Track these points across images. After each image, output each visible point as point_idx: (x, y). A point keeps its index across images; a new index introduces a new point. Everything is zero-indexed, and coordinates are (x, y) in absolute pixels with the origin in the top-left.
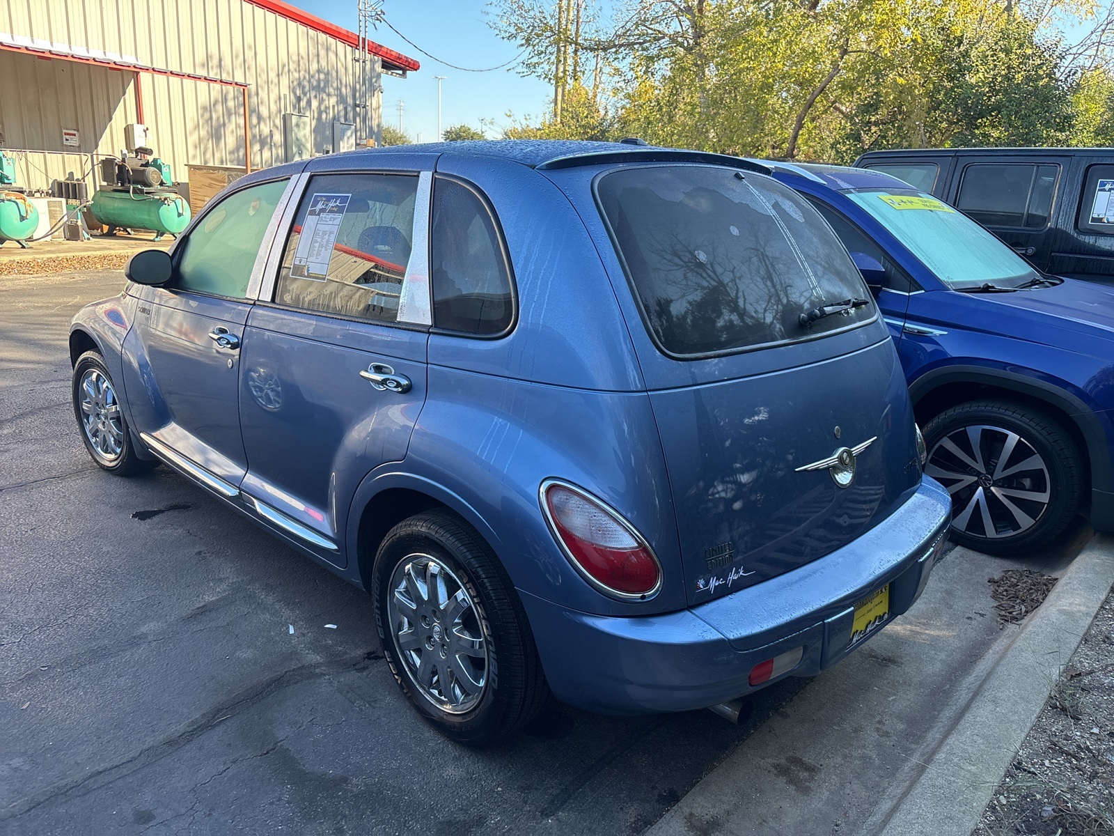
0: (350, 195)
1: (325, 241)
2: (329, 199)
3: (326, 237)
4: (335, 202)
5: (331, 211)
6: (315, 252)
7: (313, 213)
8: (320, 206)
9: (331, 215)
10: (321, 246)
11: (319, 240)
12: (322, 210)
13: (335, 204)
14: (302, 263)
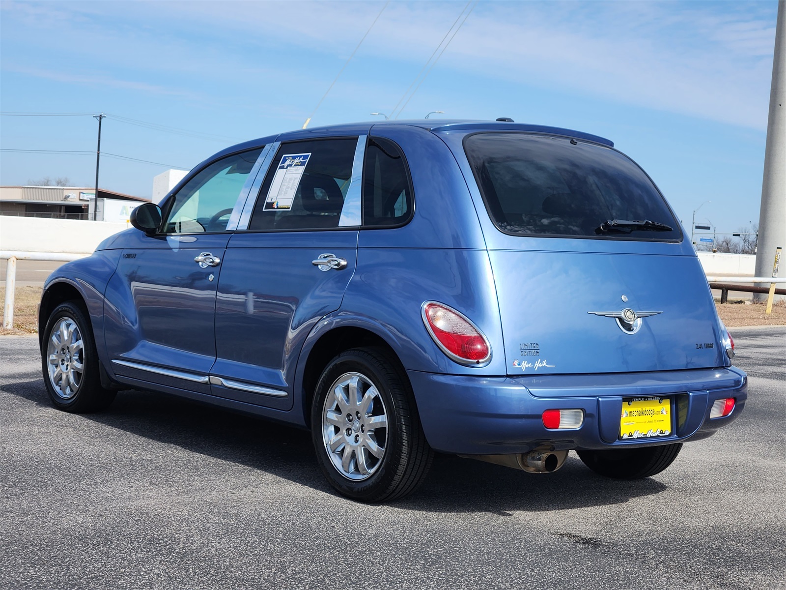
0: (310, 154)
1: (291, 184)
2: (294, 158)
3: (292, 181)
4: (299, 159)
5: (295, 165)
6: (283, 193)
7: (282, 168)
8: (288, 163)
9: (296, 167)
10: (288, 188)
11: (286, 184)
12: (290, 165)
13: (299, 161)
14: (273, 201)
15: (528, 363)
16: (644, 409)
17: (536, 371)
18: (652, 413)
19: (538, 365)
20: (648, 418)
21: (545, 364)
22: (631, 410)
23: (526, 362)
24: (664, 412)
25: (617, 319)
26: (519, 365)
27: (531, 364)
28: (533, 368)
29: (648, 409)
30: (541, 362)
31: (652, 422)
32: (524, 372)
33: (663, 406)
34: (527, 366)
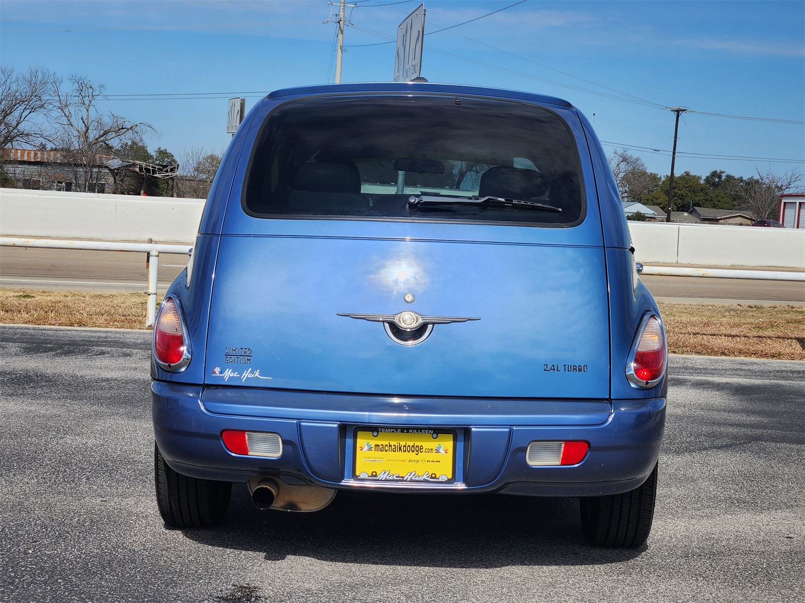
15: (234, 371)
16: (403, 443)
17: (243, 382)
18: (419, 450)
19: (247, 374)
20: (412, 455)
21: (257, 375)
22: (379, 442)
23: (231, 370)
24: (442, 451)
25: (387, 325)
26: (221, 372)
27: (237, 373)
28: (240, 379)
29: (411, 444)
30: (252, 372)
31: (418, 461)
32: (226, 382)
33: (440, 443)
34: (231, 375)
